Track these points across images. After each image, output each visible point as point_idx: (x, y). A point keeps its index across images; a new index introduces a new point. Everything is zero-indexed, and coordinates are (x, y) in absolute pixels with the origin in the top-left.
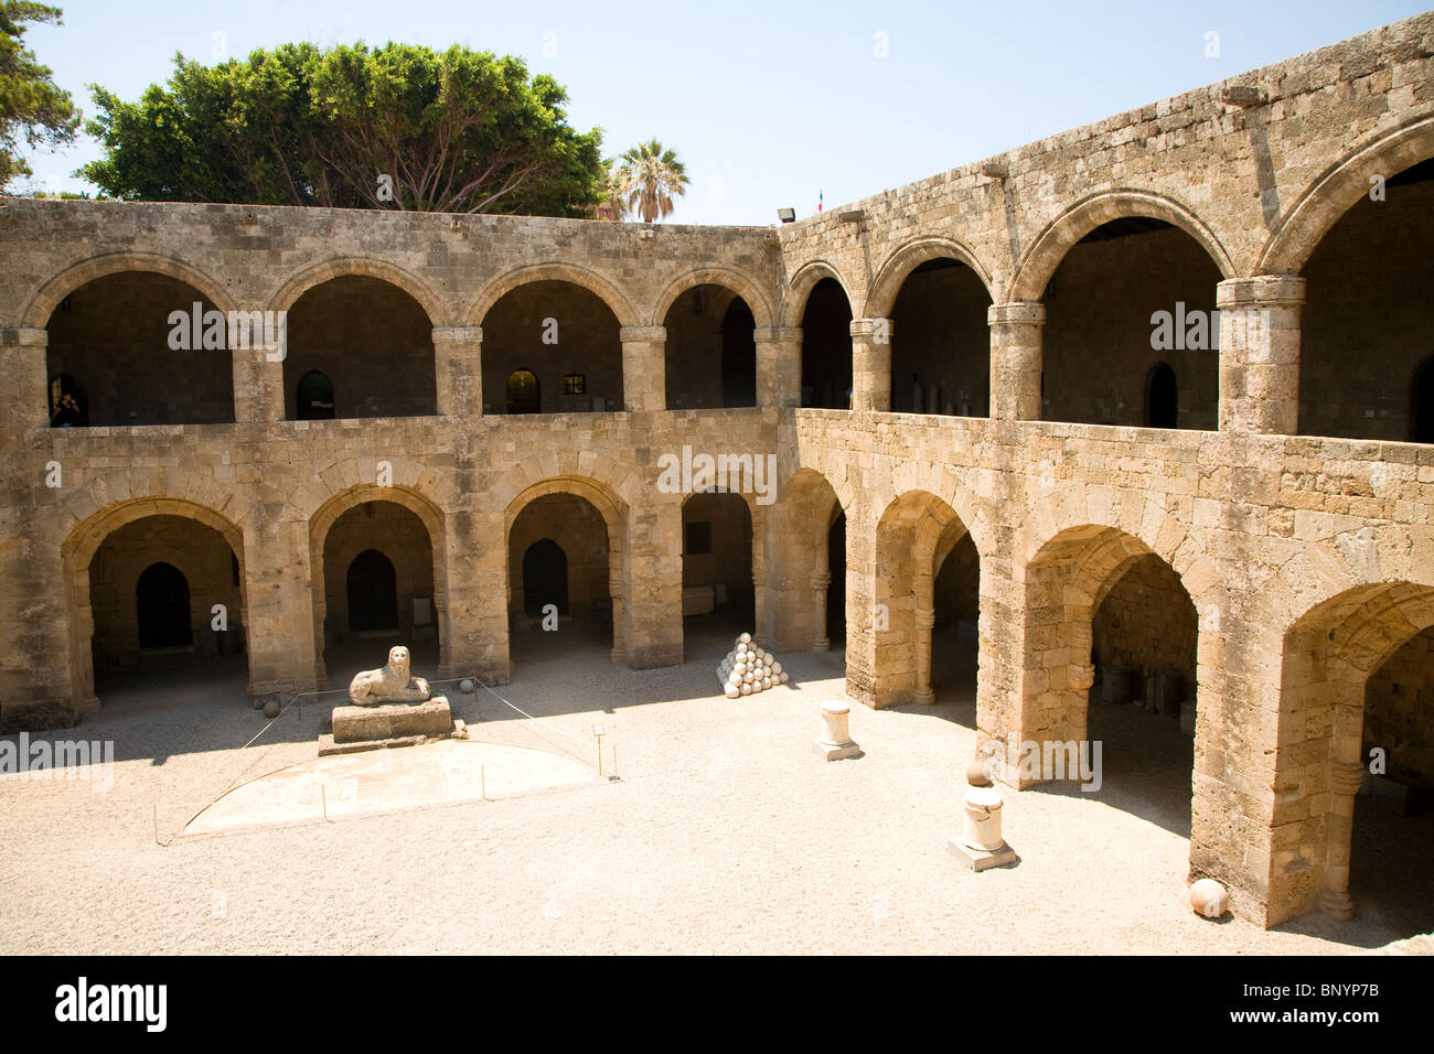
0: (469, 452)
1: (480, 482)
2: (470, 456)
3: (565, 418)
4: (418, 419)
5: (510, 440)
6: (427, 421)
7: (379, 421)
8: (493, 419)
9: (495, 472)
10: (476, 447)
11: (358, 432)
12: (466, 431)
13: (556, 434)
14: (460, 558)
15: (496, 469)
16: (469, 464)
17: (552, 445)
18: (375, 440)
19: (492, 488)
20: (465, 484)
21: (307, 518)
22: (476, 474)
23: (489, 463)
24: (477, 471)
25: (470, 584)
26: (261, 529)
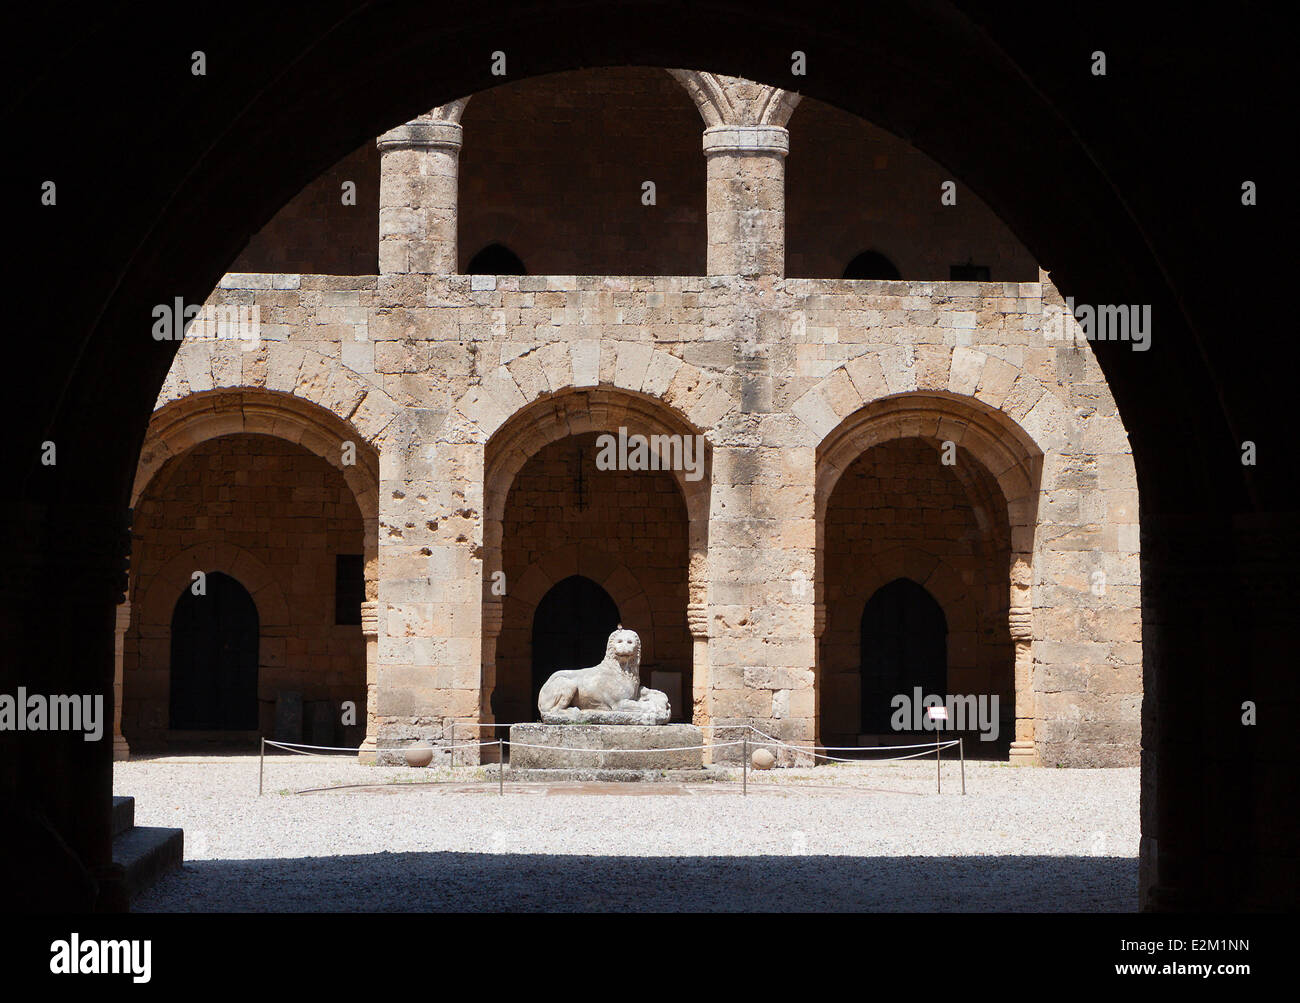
0: (759, 340)
1: (776, 395)
2: (760, 347)
3: (928, 288)
4: (674, 280)
5: (831, 323)
6: (691, 283)
7: (609, 281)
8: (803, 286)
9: (803, 379)
10: (771, 333)
11: (574, 297)
12: (754, 305)
13: (911, 318)
14: (735, 527)
15: (805, 373)
16: (756, 362)
17: (905, 335)
18: (602, 312)
19: (796, 407)
20: (750, 397)
21: (483, 438)
22: (770, 380)
23: (792, 360)
24: (770, 376)
25: (752, 576)
26: (408, 452)
